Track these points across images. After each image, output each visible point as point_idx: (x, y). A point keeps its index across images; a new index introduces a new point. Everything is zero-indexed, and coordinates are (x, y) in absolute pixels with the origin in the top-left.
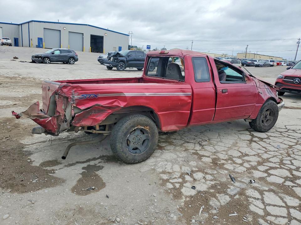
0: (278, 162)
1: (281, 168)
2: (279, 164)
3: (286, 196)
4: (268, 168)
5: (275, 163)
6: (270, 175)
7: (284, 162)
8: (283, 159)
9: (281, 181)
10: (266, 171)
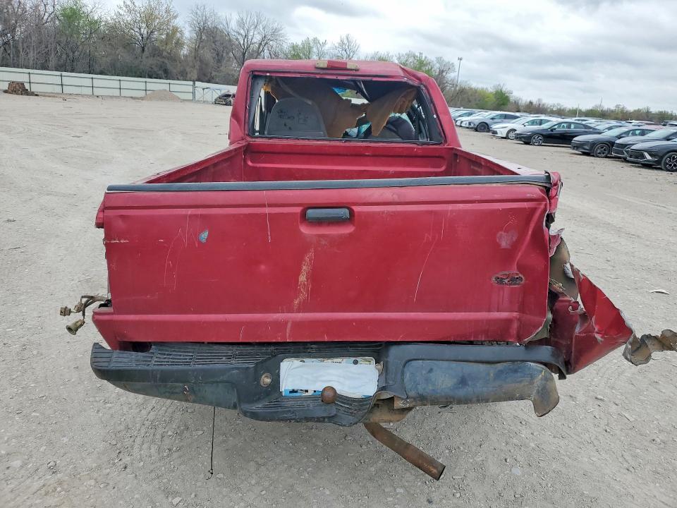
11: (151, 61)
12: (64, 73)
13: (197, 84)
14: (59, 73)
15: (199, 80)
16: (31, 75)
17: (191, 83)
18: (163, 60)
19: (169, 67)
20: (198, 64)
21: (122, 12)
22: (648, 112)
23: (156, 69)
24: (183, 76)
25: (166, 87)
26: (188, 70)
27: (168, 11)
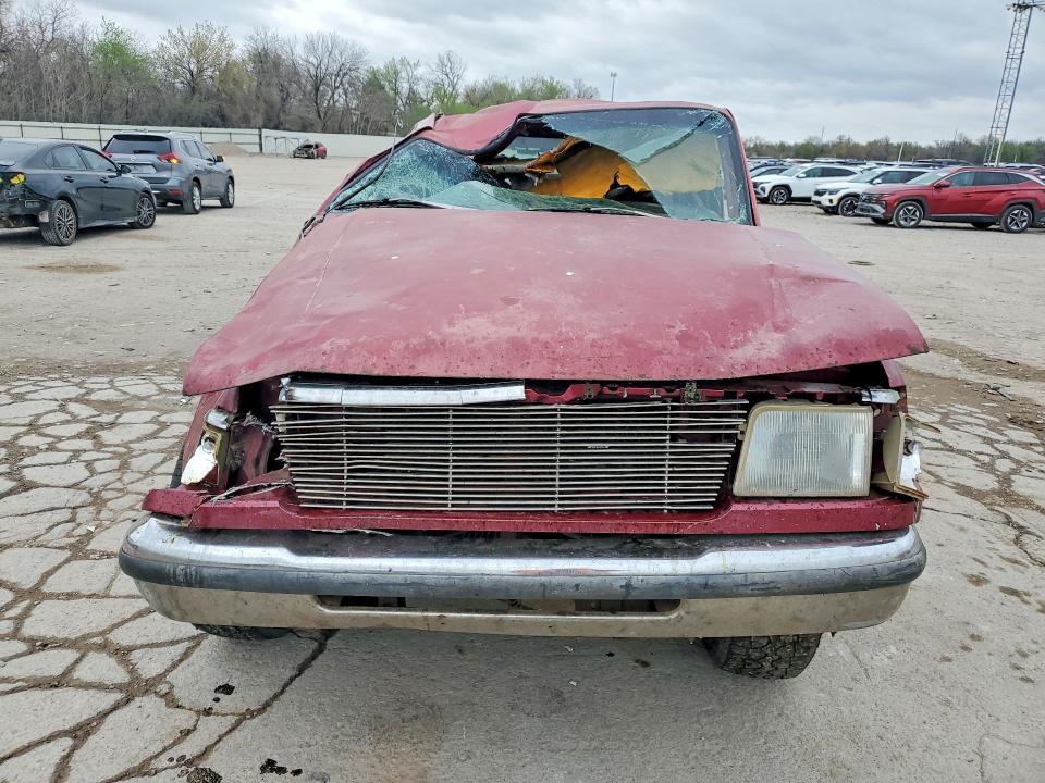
0: (135, 456)
1: (126, 445)
2: (134, 453)
3: (115, 398)
4: (162, 434)
5: (145, 452)
6: (154, 421)
7: (116, 463)
8: (118, 475)
9: (126, 417)
10: (164, 426)
11: (206, 106)
12: (102, 126)
13: (265, 132)
14: (96, 126)
15: (265, 127)
16: (64, 131)
17: (257, 131)
18: (219, 103)
19: (227, 111)
20: (262, 106)
21: (165, 44)
22: (888, 144)
23: (212, 116)
24: (246, 122)
25: (227, 138)
26: (251, 114)
27: (222, 40)
